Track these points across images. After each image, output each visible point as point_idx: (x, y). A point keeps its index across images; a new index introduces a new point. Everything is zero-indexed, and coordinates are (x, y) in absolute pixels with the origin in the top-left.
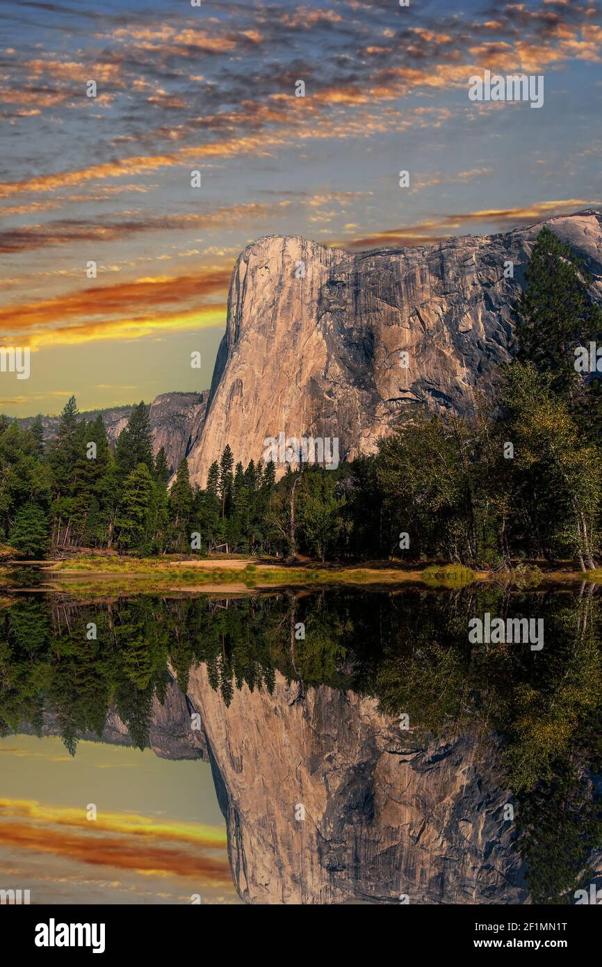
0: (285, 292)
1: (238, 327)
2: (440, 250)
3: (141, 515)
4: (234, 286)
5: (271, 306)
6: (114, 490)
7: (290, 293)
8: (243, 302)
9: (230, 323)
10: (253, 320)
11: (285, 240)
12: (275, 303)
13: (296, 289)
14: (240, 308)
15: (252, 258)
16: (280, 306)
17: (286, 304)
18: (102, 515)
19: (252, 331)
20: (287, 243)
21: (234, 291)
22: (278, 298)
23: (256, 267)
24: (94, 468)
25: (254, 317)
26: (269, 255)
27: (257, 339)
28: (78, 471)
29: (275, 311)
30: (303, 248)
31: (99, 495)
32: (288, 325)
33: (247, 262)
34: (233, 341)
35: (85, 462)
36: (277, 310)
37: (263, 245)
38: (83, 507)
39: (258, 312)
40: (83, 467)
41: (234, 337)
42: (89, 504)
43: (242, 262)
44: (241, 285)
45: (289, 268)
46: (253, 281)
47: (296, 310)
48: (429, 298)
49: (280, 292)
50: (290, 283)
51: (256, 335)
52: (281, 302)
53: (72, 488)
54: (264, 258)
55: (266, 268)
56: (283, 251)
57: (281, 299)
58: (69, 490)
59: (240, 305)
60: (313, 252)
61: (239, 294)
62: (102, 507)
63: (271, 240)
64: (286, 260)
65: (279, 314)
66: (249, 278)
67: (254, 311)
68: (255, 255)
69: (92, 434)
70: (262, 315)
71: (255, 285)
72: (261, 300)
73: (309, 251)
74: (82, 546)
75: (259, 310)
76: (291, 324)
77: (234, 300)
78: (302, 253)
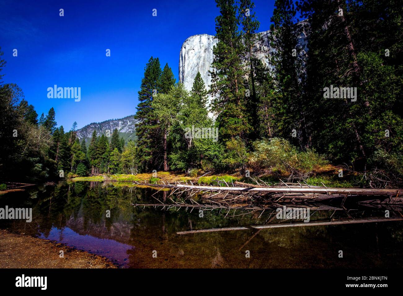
0: (202, 59)
1: (183, 76)
2: (267, 34)
3: (116, 164)
4: (181, 59)
5: (196, 66)
6: (107, 157)
7: (204, 59)
8: (184, 66)
9: (180, 75)
10: (189, 73)
11: (201, 36)
12: (198, 64)
13: (206, 57)
14: (183, 68)
15: (187, 46)
16: (200, 65)
17: (203, 65)
18: (105, 164)
19: (189, 77)
20: (201, 37)
21: (181, 61)
22: (199, 62)
23: (189, 49)
24: (102, 151)
25: (189, 71)
26: (194, 43)
27: (191, 81)
28: (97, 152)
29: (198, 68)
30: (209, 39)
31: (104, 158)
32: (204, 73)
33: (185, 48)
34: (182, 82)
35: (99, 149)
36: (199, 67)
37: (191, 40)
38: (100, 162)
39: (191, 69)
40: (99, 151)
41: (182, 81)
42: (101, 161)
43: (183, 48)
44: (183, 58)
45: (203, 49)
46: (188, 56)
47: (207, 66)
48: (264, 56)
49: (200, 59)
50: (204, 55)
51: (191, 79)
52: (200, 63)
53: (96, 157)
54: (192, 45)
55: (193, 49)
56: (200, 41)
57: (200, 62)
58: (95, 158)
59: (183, 67)
60: (213, 40)
61: (183, 62)
62: (105, 162)
63: (195, 37)
64: (202, 45)
65: (200, 69)
66: (186, 55)
67: (189, 69)
68: (188, 44)
69: (101, 141)
70: (193, 70)
71: (189, 58)
72: (192, 64)
73: (211, 40)
74: (99, 173)
75: (191, 68)
76: (205, 73)
77: (181, 65)
78: (208, 41)
